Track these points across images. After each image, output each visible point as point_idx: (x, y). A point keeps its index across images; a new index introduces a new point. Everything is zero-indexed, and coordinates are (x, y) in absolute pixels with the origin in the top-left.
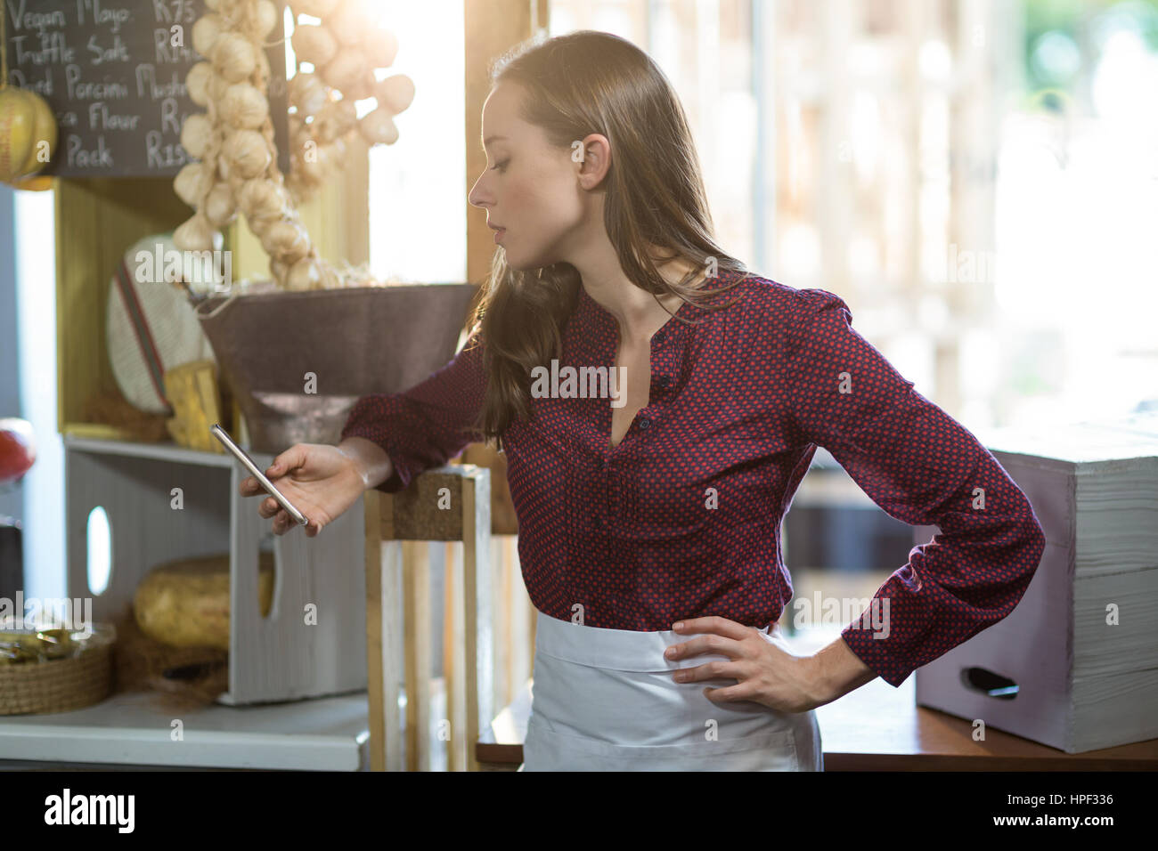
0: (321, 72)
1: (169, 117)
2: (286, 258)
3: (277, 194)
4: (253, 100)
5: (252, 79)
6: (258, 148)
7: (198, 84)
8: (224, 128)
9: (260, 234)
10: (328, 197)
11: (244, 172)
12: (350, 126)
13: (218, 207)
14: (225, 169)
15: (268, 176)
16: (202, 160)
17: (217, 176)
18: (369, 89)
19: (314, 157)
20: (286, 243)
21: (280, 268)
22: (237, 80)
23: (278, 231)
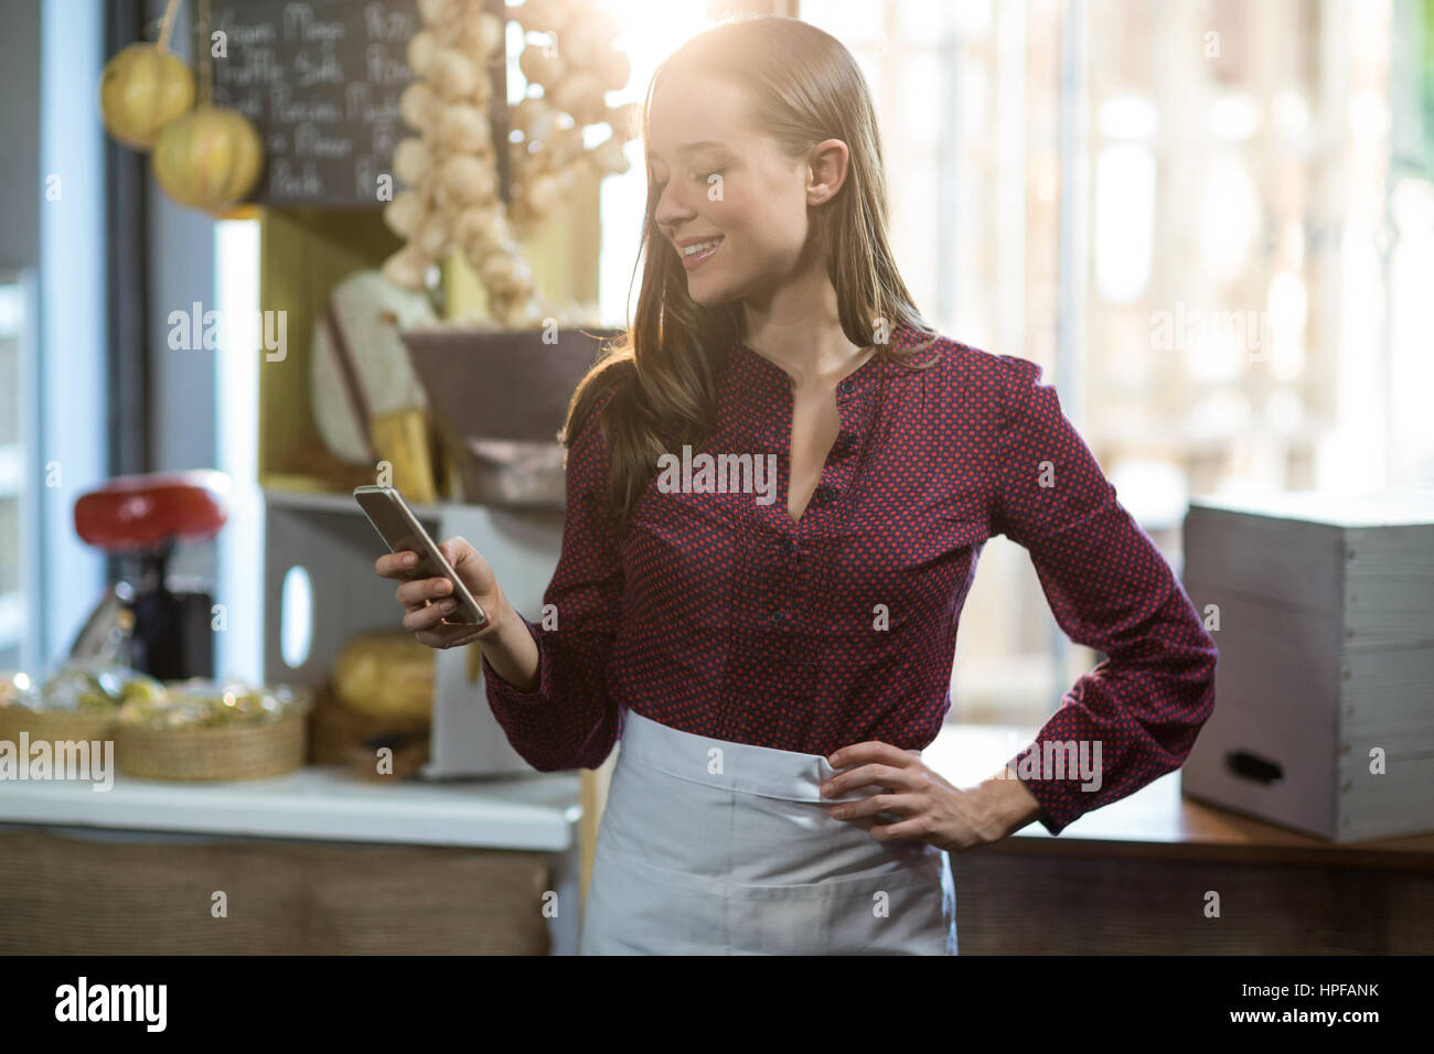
0: (550, 96)
1: (382, 143)
2: (504, 295)
3: (495, 225)
4: (472, 123)
5: (472, 100)
6: (477, 175)
7: (414, 105)
8: (441, 151)
9: (477, 266)
10: (556, 233)
11: (461, 201)
12: (578, 154)
13: (433, 239)
14: (442, 196)
15: (486, 203)
16: (416, 187)
17: (432, 206)
18: (600, 113)
19: (543, 191)
20: (503, 277)
21: (499, 306)
22: (456, 100)
23: (496, 265)
